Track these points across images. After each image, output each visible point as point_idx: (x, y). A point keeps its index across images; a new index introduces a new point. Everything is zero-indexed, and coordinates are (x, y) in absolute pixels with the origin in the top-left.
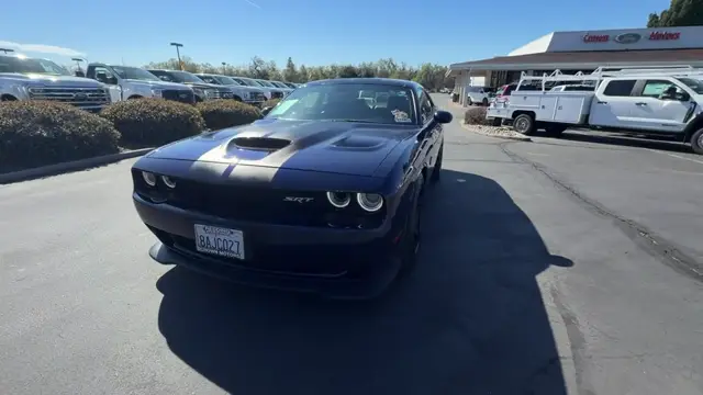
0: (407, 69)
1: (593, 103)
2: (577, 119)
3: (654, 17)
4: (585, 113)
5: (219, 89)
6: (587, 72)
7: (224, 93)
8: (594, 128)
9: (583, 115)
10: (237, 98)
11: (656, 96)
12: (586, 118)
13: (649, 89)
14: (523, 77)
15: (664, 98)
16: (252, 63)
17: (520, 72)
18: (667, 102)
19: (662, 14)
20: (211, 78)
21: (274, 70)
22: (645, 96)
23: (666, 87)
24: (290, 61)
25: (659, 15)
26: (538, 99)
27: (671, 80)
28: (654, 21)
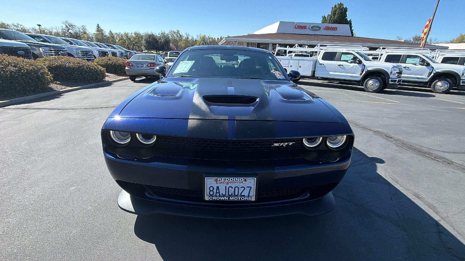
0: (190, 38)
1: (317, 63)
2: (309, 74)
3: (324, 18)
4: (313, 70)
5: (53, 47)
6: (313, 46)
7: (58, 51)
8: (317, 78)
9: (312, 71)
10: (70, 55)
11: (347, 61)
12: (314, 72)
13: (344, 57)
14: (278, 48)
15: (351, 62)
16: (64, 27)
17: (276, 44)
18: (352, 65)
19: (328, 16)
20: (40, 37)
21: (85, 33)
22: (342, 61)
23: (352, 57)
24: (98, 26)
25: (326, 17)
26: (288, 61)
27: (353, 52)
28: (324, 20)
